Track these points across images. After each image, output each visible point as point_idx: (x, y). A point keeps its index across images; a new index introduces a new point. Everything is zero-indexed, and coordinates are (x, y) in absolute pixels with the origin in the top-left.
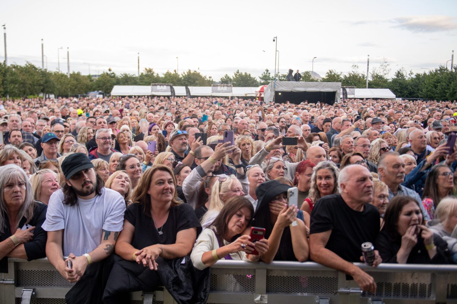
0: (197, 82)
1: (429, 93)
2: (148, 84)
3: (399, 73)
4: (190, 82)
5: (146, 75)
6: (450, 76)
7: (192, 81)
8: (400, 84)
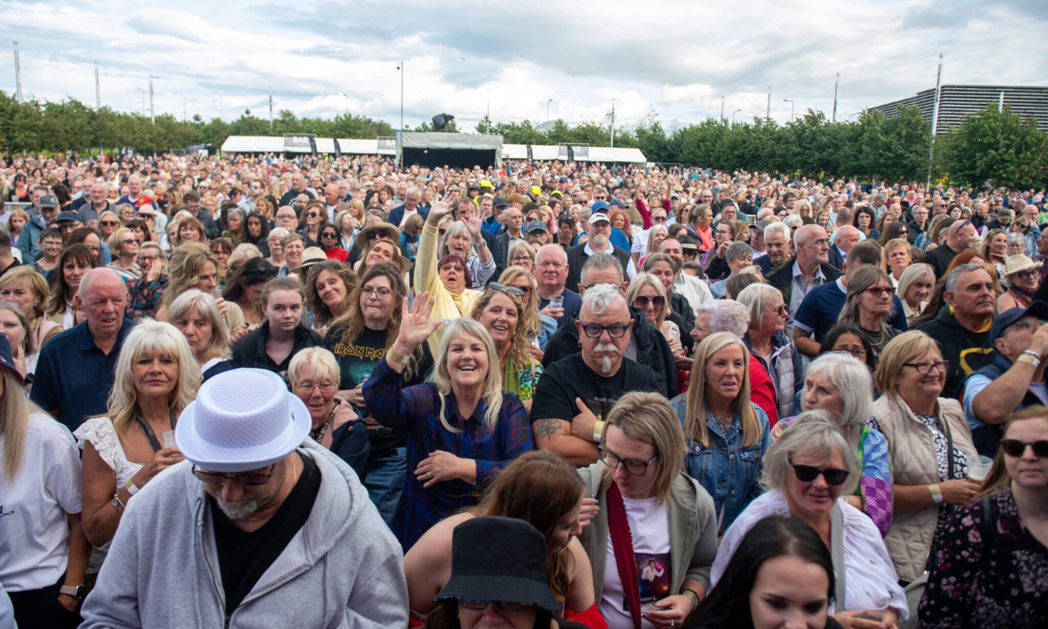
0: (359, 132)
1: (691, 156)
2: (280, 134)
3: (656, 125)
4: (349, 132)
5: (283, 122)
6: (717, 132)
7: (352, 131)
8: (657, 142)
